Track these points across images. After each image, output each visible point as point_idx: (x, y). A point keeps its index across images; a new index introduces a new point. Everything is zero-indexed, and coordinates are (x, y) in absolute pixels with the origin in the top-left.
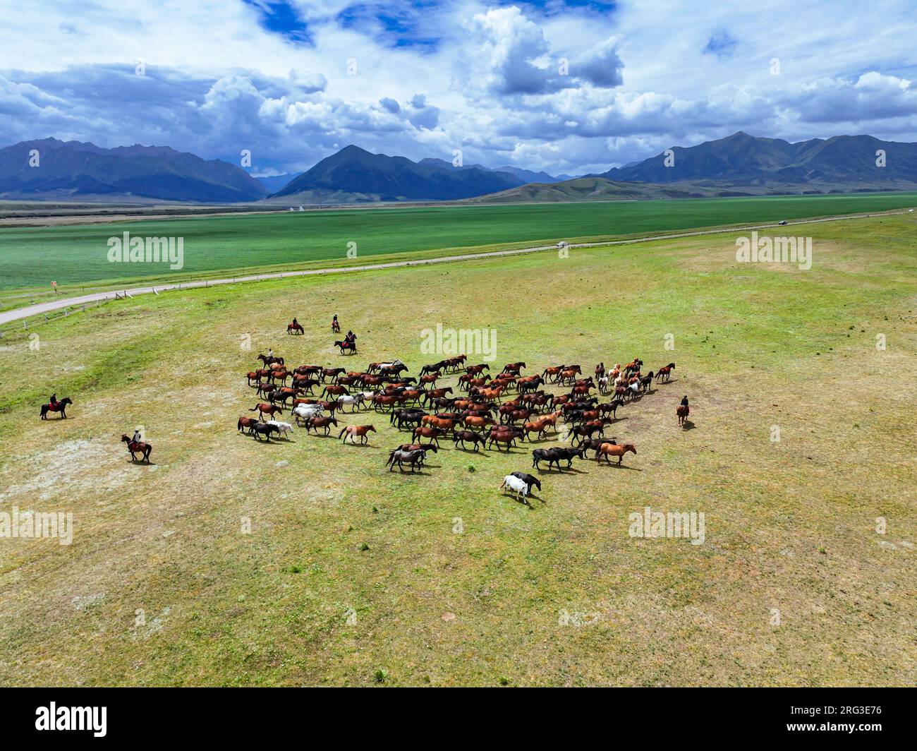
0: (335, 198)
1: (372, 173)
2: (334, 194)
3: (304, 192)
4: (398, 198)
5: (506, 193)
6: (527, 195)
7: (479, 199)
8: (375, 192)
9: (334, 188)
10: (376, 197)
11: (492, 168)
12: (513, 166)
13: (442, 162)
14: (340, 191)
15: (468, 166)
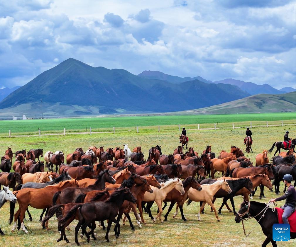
0: (53, 111)
1: (91, 86)
2: (52, 107)
3: (22, 105)
4: (117, 110)
5: (232, 104)
6: (254, 106)
7: (204, 110)
8: (93, 104)
9: (52, 101)
10: (95, 109)
11: (214, 81)
12: (234, 79)
13: (161, 74)
14: (58, 103)
15: (189, 78)
